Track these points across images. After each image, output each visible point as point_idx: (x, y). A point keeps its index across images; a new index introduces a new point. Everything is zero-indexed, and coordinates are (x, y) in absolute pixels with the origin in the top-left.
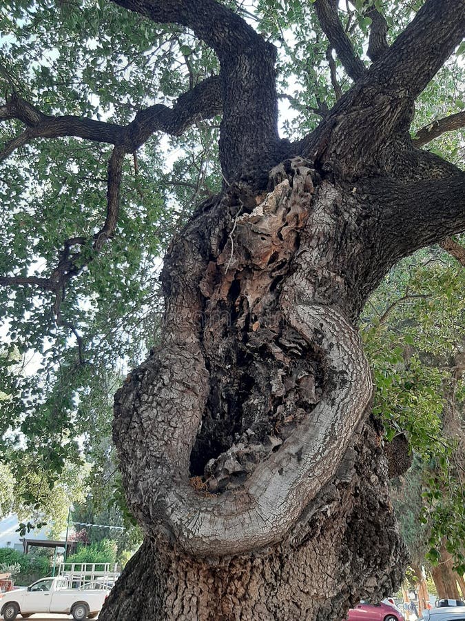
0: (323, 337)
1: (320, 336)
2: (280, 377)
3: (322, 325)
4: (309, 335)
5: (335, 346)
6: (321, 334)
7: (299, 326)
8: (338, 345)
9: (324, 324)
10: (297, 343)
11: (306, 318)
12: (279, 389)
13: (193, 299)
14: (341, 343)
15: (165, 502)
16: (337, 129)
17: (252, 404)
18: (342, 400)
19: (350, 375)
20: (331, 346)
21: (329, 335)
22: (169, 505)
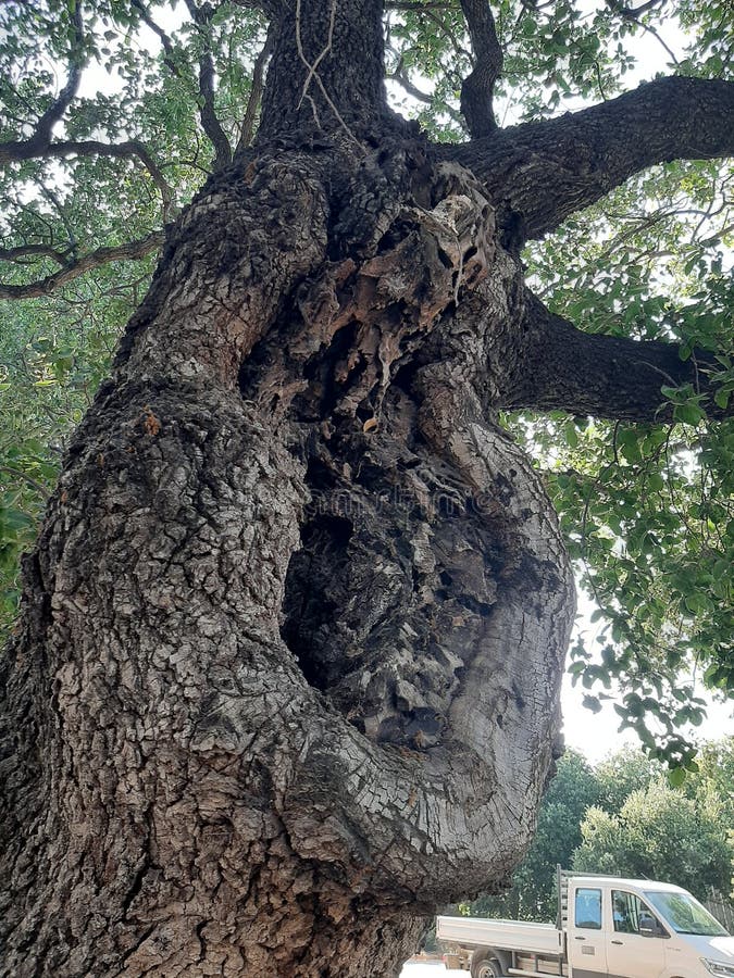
0: (511, 494)
1: (506, 491)
2: (427, 538)
3: (513, 473)
4: (481, 480)
5: (534, 519)
6: (510, 487)
7: (466, 459)
8: (541, 518)
9: (519, 473)
10: (454, 486)
11: (487, 450)
12: (426, 560)
13: (264, 310)
14: (547, 514)
15: (337, 758)
16: (523, 169)
17: (381, 573)
18: (556, 612)
19: (561, 573)
20: (527, 514)
21: (525, 495)
22: (353, 768)
